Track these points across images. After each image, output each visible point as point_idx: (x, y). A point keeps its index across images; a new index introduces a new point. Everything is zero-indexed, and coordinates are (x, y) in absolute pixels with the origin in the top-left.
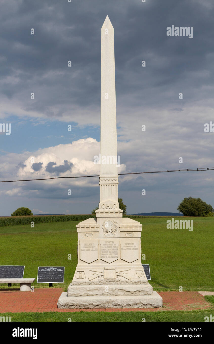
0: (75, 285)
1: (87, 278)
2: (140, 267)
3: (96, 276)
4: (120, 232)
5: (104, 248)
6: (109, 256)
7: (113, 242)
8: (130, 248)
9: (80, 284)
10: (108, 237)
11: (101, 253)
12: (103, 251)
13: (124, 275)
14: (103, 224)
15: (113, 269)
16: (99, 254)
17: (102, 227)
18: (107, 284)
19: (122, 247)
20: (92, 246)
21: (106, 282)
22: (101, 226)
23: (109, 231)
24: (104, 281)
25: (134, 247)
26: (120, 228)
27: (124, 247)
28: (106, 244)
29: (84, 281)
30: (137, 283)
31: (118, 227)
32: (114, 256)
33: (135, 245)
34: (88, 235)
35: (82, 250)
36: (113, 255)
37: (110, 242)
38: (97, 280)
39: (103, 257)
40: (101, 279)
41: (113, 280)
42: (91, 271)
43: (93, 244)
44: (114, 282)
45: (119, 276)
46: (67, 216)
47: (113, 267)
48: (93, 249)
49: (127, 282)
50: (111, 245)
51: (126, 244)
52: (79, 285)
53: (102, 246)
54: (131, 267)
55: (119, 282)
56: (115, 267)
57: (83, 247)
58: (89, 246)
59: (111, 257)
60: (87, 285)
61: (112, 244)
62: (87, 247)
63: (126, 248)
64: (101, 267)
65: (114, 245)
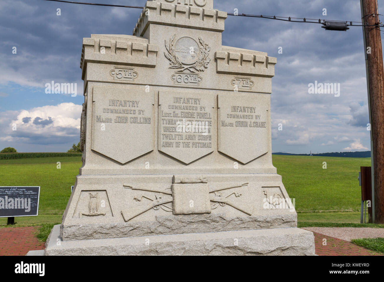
0: (75, 237)
1: (117, 213)
2: (272, 175)
3: (146, 204)
4: (218, 72)
5: (170, 118)
6: (186, 141)
7: (199, 100)
8: (245, 120)
9: (91, 235)
10: (183, 85)
11: (162, 132)
12: (168, 125)
13: (232, 200)
14: (168, 45)
15: (202, 182)
16: (156, 135)
17: (167, 53)
18: (184, 229)
19: (223, 117)
20: (133, 108)
21: (180, 224)
22: (162, 50)
23: (186, 67)
24: (175, 222)
25: (254, 120)
26: (219, 61)
27: (230, 116)
28: (177, 104)
29: (106, 221)
30: (268, 224)
31: (212, 57)
32: (200, 141)
33: (257, 114)
34: (123, 74)
35: (99, 120)
36: (197, 141)
37: (188, 101)
38: (150, 218)
39: (168, 145)
40: (164, 213)
41: (202, 218)
42: (130, 190)
43: (137, 103)
44: (203, 222)
45: (217, 204)
46: (46, 153)
47: (201, 176)
48: (137, 118)
49: (243, 223)
50: (192, 108)
51: (235, 108)
52: (88, 236)
53: (165, 108)
54: (249, 175)
55: (220, 223)
56: (205, 176)
57: (105, 110)
58: (124, 108)
59: (191, 145)
60: (117, 236)
61: (195, 105)
62: (116, 112)
63: (233, 121)
64: (161, 176)
65: (201, 108)
